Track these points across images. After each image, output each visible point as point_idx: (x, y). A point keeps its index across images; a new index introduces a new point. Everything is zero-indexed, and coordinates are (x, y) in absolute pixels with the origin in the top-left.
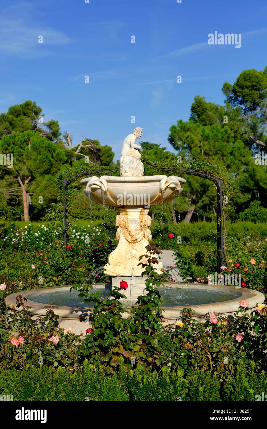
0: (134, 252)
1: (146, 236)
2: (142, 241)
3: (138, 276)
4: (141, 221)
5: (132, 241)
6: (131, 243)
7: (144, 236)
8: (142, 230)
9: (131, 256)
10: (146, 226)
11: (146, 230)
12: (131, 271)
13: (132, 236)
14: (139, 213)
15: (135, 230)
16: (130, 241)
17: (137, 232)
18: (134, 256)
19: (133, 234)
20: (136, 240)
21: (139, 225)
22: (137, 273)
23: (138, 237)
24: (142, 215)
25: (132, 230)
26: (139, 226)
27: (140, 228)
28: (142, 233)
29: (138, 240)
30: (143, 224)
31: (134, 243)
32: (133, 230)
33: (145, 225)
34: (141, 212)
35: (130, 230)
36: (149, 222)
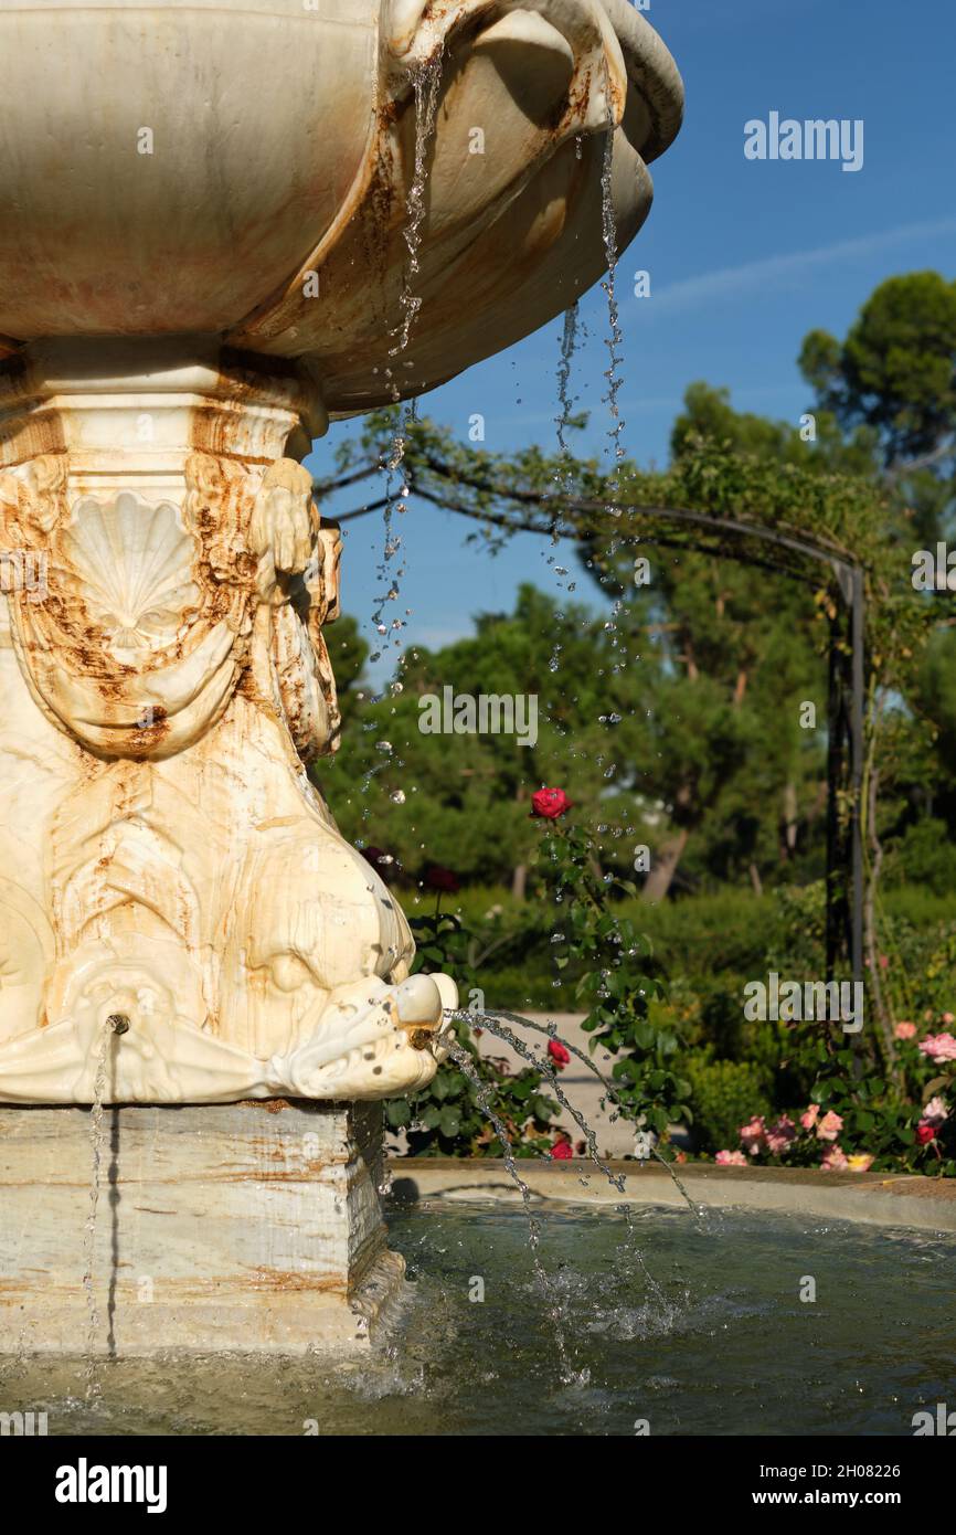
0: (139, 848)
1: (264, 681)
2: (226, 738)
3: (175, 1097)
4: (204, 518)
5: (121, 737)
6: (111, 758)
7: (242, 683)
8: (216, 613)
9: (112, 897)
10: (264, 574)
11: (263, 614)
12: (97, 1050)
13: (111, 684)
14: (180, 430)
15: (146, 620)
16: (93, 734)
17: (164, 639)
18: (139, 891)
19: (123, 657)
20: (159, 716)
21: (190, 554)
22: (170, 1065)
23: (173, 684)
24: (222, 454)
25: (111, 618)
26: (186, 573)
27: (194, 597)
28: (218, 641)
29: (182, 724)
30: (228, 544)
31: (140, 758)
32: (128, 622)
33: (251, 561)
34: (205, 413)
35: (93, 621)
36: (284, 523)
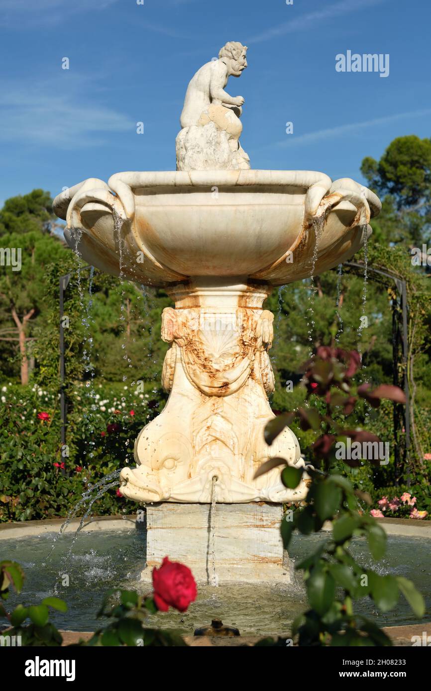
0: (219, 423)
1: (257, 374)
2: (246, 390)
3: (231, 501)
4: (243, 328)
5: (215, 391)
6: (210, 396)
7: (251, 375)
8: (245, 354)
9: (210, 439)
10: (259, 343)
11: (258, 354)
12: (208, 486)
13: (213, 375)
14: (234, 301)
15: (223, 355)
16: (207, 390)
17: (229, 361)
18: (218, 436)
19: (216, 367)
20: (226, 384)
21: (237, 337)
22: (229, 491)
23: (231, 375)
24: (246, 307)
25: (212, 355)
26: (235, 342)
27: (238, 349)
28: (246, 362)
29: (233, 387)
30: (249, 335)
31: (219, 396)
32: (217, 356)
33: (256, 339)
34: (242, 297)
35: (206, 355)
36: (266, 329)
